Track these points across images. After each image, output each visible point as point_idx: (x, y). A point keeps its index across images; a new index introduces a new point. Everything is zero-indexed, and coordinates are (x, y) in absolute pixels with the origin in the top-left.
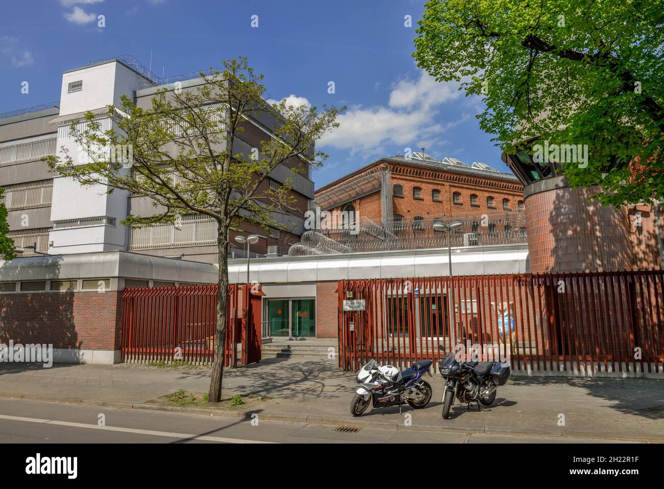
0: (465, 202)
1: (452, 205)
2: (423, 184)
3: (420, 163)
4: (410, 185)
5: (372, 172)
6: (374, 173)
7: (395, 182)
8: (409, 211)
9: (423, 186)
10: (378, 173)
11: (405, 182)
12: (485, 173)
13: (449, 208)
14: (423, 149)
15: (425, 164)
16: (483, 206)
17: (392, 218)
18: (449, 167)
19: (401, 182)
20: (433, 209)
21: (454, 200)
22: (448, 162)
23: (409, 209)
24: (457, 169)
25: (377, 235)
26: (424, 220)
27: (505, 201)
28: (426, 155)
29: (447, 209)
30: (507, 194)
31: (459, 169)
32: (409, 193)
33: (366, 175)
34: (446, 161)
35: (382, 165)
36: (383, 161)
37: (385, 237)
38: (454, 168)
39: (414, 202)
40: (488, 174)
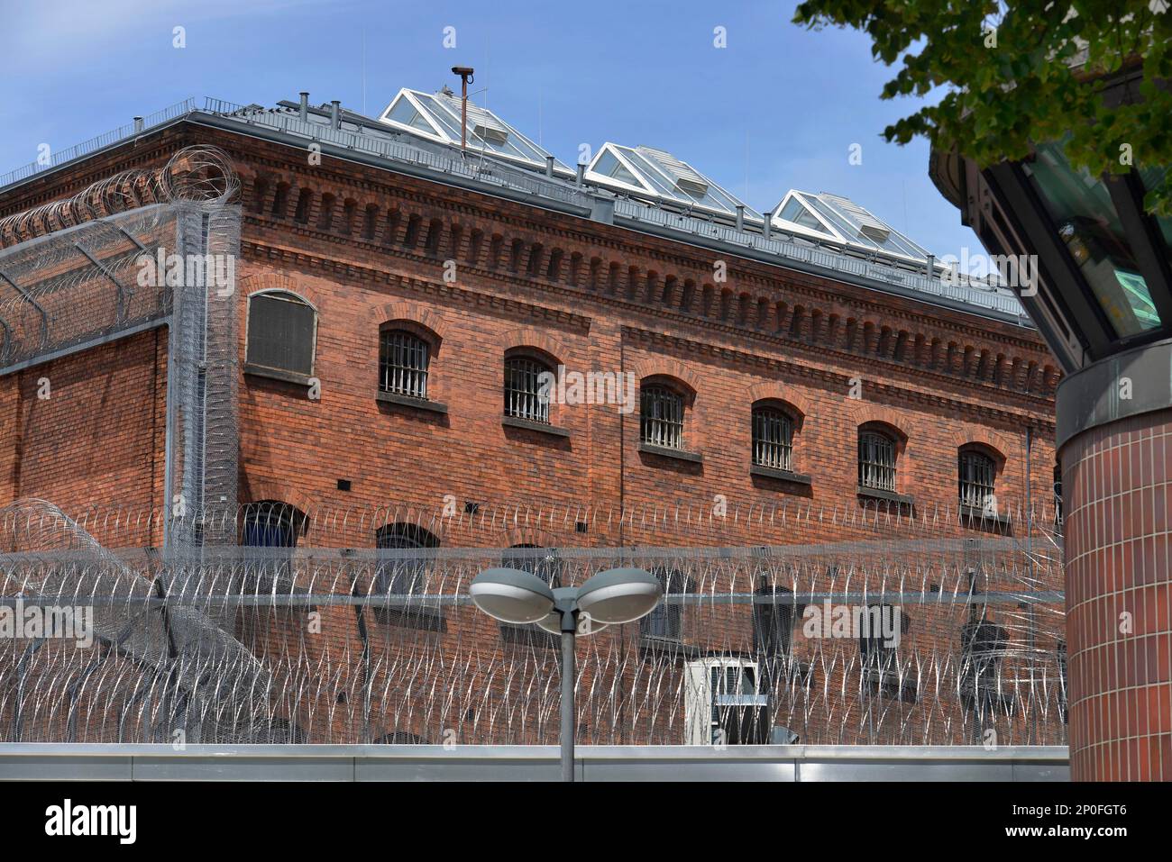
0: (714, 451)
1: (634, 461)
2: (450, 313)
3: (437, 164)
4: (362, 308)
5: (114, 202)
6: (127, 205)
7: (269, 280)
8: (344, 485)
9: (448, 322)
10: (155, 209)
11: (326, 286)
12: (853, 267)
13: (610, 484)
14: (465, 73)
15: (465, 171)
16: (836, 487)
17: (230, 519)
18: (625, 209)
19: (302, 286)
20: (504, 484)
21: (645, 433)
22: (617, 170)
23: (348, 470)
24: (673, 222)
25: (124, 637)
26: (441, 553)
27: (972, 461)
28: (478, 118)
29: (596, 485)
30: (986, 417)
31: (688, 226)
32: (353, 363)
33: (77, 217)
34: (607, 165)
35: (182, 162)
36: (188, 131)
37: (173, 653)
38: (655, 218)
39: (383, 424)
40: (875, 273)
